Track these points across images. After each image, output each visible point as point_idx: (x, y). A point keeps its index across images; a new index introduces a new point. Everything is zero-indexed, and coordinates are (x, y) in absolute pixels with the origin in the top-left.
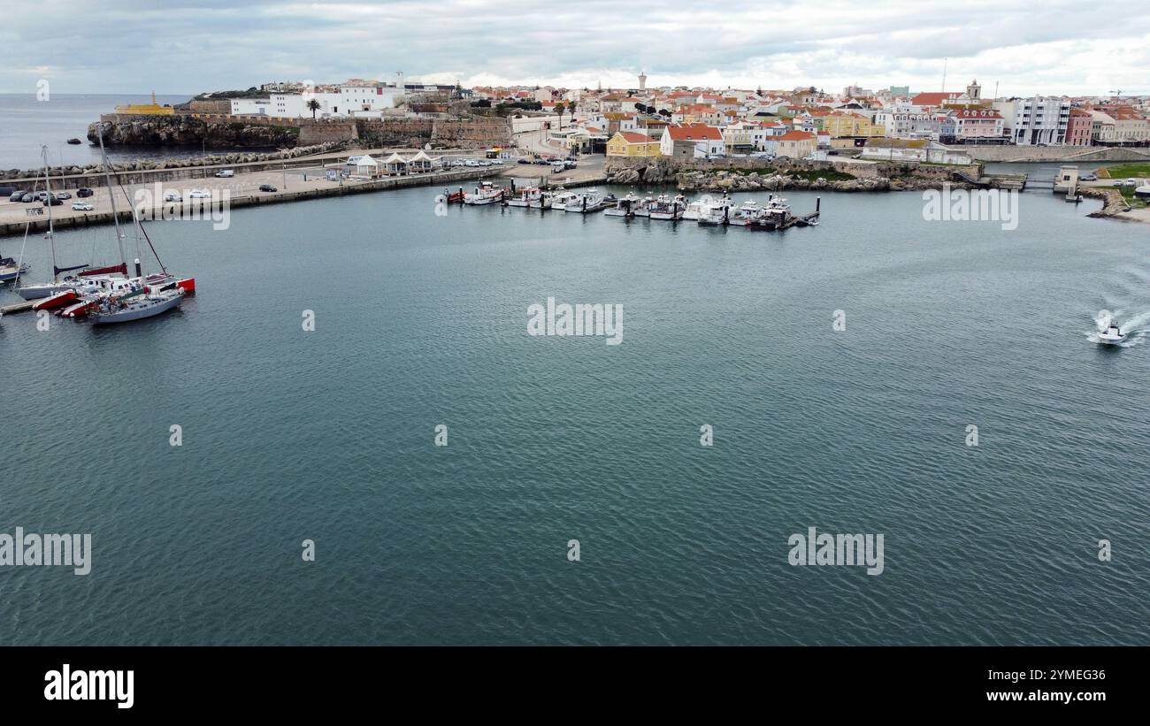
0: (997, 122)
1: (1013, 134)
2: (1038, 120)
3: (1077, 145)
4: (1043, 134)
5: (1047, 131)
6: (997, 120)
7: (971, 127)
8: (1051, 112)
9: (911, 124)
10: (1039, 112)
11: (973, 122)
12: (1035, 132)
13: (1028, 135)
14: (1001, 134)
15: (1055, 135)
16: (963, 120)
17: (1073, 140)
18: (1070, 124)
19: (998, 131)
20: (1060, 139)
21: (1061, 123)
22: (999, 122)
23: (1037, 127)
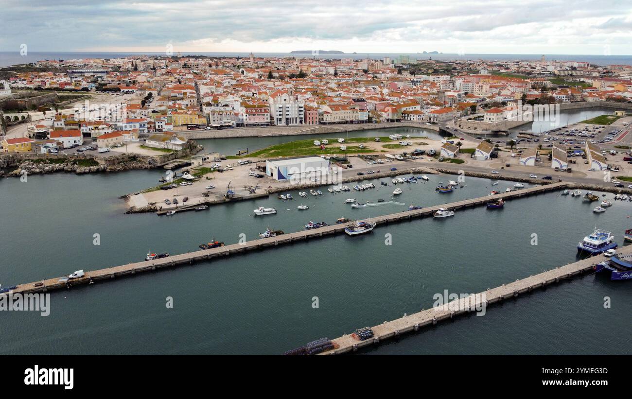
0: (266, 115)
1: (275, 120)
2: (287, 113)
3: (311, 124)
4: (291, 120)
5: (293, 118)
6: (266, 114)
7: (252, 117)
8: (293, 109)
9: (220, 117)
10: (287, 109)
11: (254, 115)
12: (287, 119)
13: (284, 121)
14: (269, 120)
15: (298, 120)
16: (248, 115)
17: (308, 122)
18: (305, 114)
19: (267, 119)
20: (301, 122)
21: (300, 114)
22: (267, 115)
23: (287, 117)
